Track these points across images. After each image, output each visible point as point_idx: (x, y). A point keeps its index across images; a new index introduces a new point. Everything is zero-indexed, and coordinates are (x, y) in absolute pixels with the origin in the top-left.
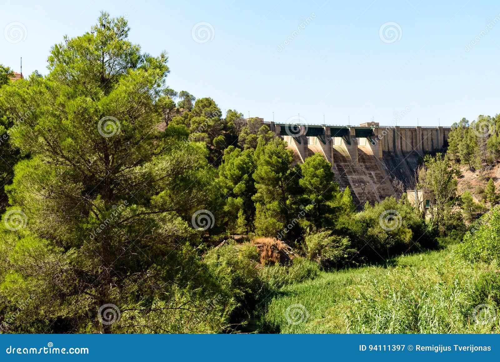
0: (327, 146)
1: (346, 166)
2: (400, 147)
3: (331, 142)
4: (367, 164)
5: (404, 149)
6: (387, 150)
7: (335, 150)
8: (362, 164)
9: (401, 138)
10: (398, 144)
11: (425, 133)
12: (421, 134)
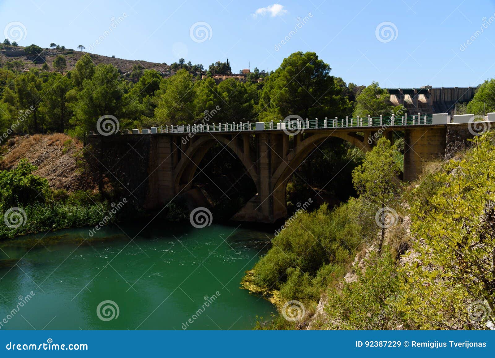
0: (400, 100)
1: (410, 110)
2: (443, 99)
3: (403, 97)
4: (423, 108)
5: (446, 99)
6: (435, 101)
7: (405, 101)
8: (420, 109)
9: (445, 94)
10: (443, 97)
11: (460, 90)
12: (457, 91)
